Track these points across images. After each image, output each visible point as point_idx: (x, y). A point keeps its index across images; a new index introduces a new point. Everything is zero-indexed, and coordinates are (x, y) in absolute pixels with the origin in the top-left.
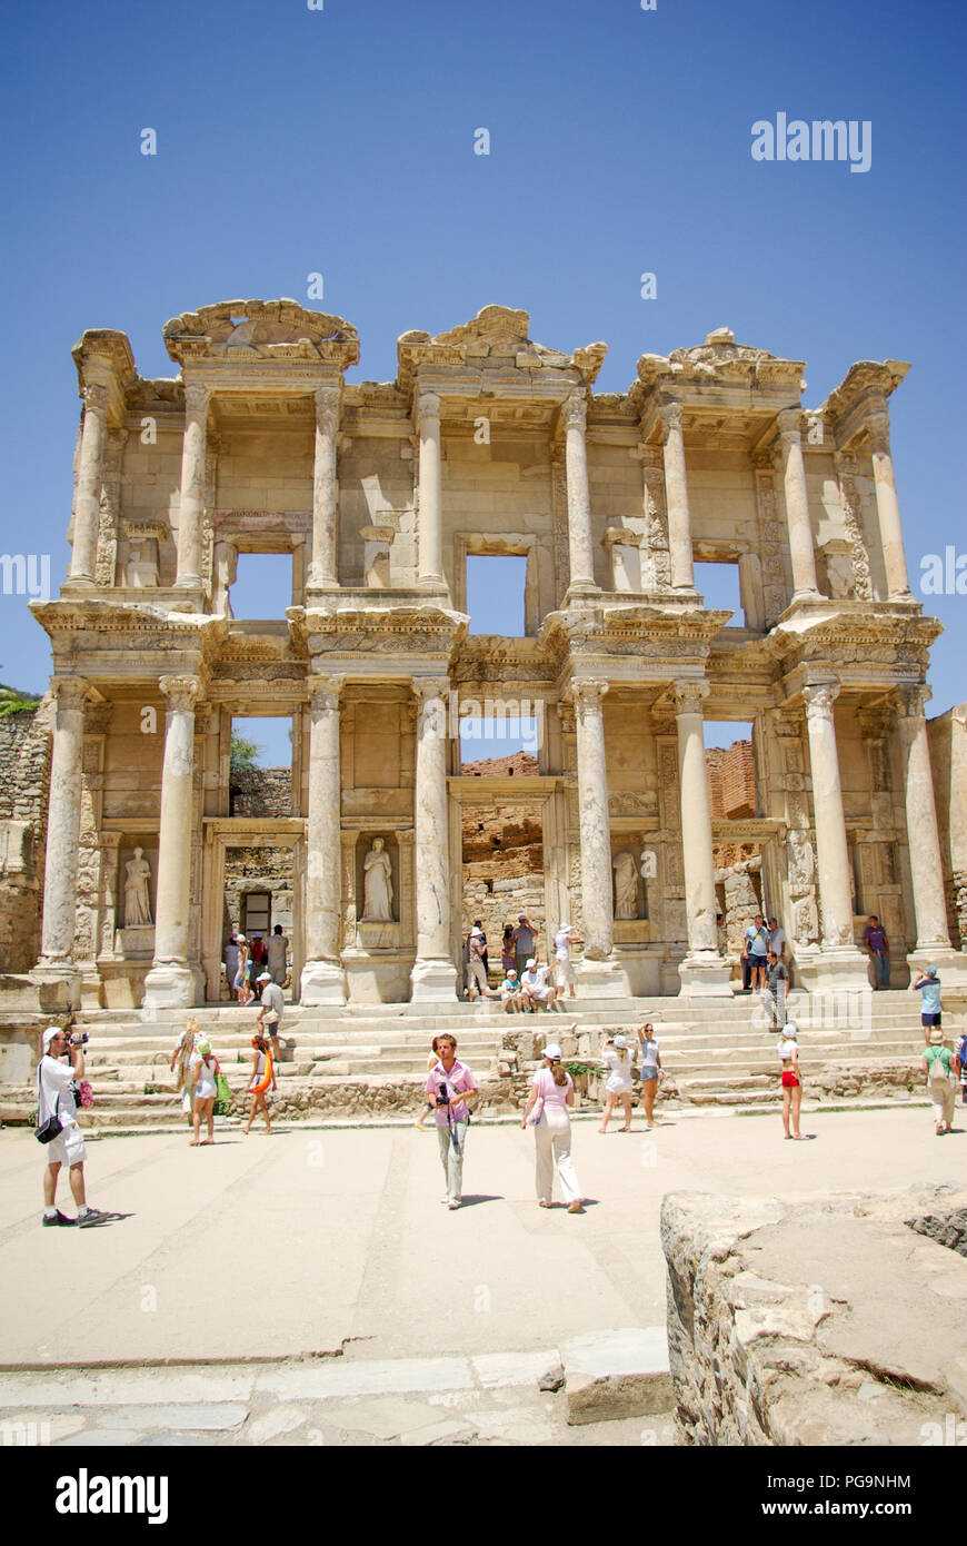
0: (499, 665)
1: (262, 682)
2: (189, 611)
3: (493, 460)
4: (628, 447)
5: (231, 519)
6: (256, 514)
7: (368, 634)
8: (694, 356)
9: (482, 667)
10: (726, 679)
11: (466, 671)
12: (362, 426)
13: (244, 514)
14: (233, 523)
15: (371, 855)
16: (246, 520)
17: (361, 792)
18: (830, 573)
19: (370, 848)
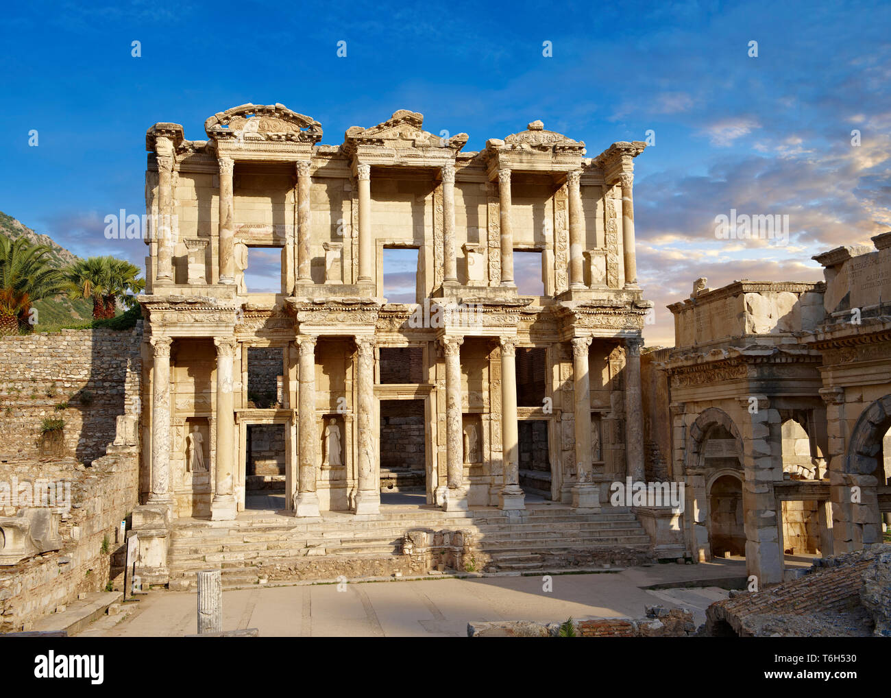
0: (401, 319)
1: (266, 329)
3: (399, 192)
4: (479, 183)
5: (243, 229)
6: (258, 226)
7: (331, 312)
8: (520, 138)
9: (391, 321)
11: (384, 323)
13: (251, 226)
14: (245, 232)
15: (329, 428)
16: (252, 230)
18: (593, 268)
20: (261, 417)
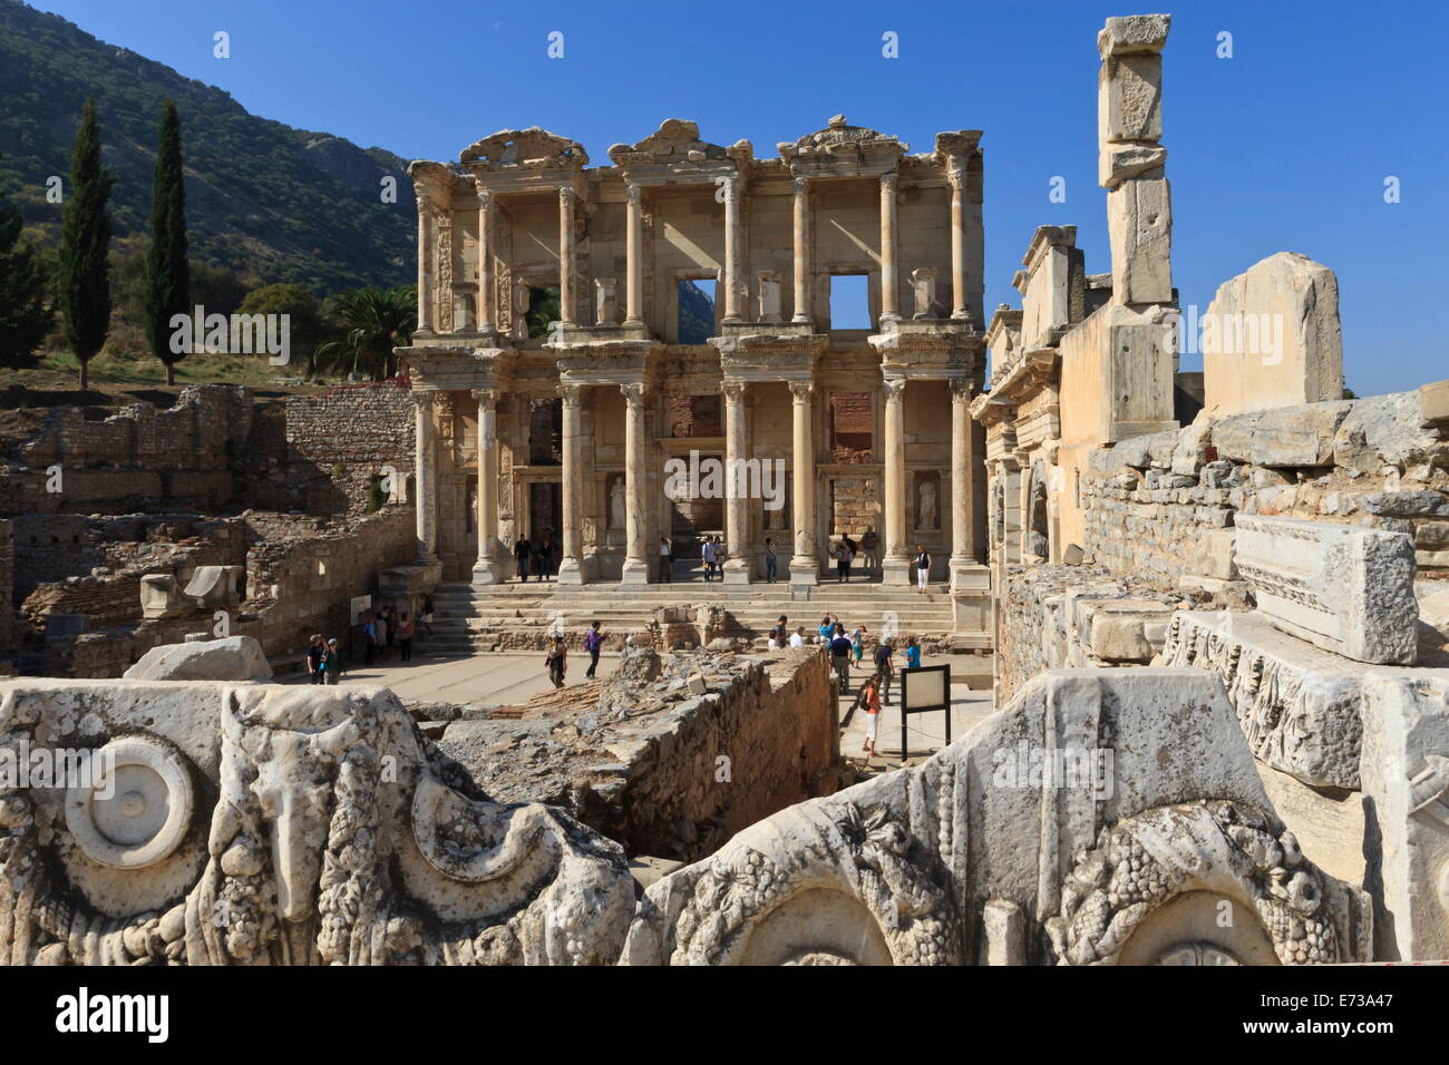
0: (693, 362)
1: (543, 379)
2: (488, 346)
5: (522, 268)
6: (538, 264)
7: (593, 359)
8: (817, 138)
9: (682, 364)
10: (848, 367)
11: (671, 368)
12: (603, 196)
13: (530, 264)
14: (524, 271)
15: (615, 487)
16: (532, 268)
17: (607, 448)
19: (615, 483)
20: (540, 475)
